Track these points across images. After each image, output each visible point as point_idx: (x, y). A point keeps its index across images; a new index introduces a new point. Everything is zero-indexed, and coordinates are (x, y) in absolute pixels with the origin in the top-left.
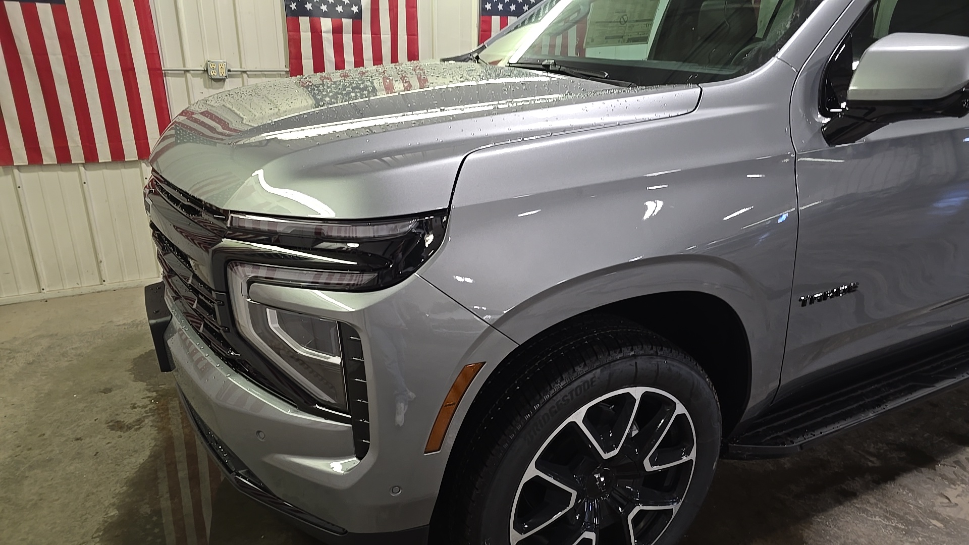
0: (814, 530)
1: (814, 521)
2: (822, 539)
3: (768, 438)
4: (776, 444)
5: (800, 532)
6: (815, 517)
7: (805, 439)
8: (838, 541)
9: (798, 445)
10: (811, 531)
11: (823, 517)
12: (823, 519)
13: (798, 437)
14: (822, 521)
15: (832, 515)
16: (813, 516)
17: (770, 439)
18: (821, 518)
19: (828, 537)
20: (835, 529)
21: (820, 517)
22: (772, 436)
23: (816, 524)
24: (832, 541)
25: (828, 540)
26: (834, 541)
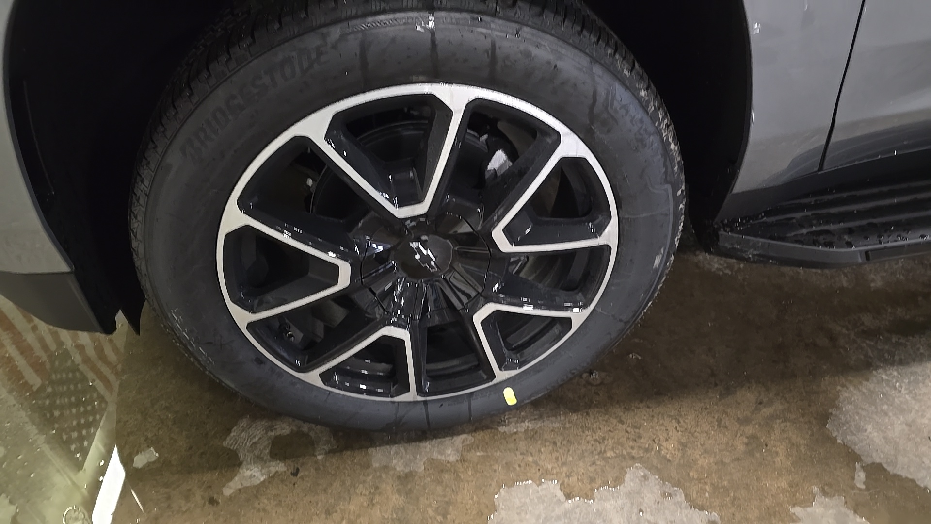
0: (864, 390)
1: (875, 376)
2: (873, 407)
3: (805, 231)
4: (815, 243)
5: (839, 388)
6: (880, 371)
7: (880, 243)
8: (901, 417)
9: (861, 252)
10: (860, 391)
11: (895, 373)
12: (894, 377)
13: (866, 238)
14: (890, 379)
15: (916, 373)
16: (877, 368)
17: (808, 233)
18: (891, 374)
19: (885, 407)
20: (907, 396)
21: (889, 372)
22: (814, 228)
23: (875, 381)
24: (891, 414)
25: (882, 411)
26: (895, 415)
